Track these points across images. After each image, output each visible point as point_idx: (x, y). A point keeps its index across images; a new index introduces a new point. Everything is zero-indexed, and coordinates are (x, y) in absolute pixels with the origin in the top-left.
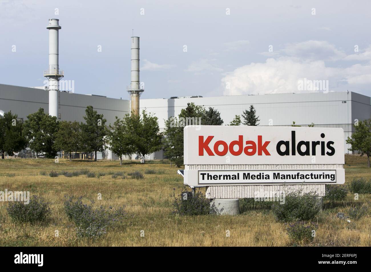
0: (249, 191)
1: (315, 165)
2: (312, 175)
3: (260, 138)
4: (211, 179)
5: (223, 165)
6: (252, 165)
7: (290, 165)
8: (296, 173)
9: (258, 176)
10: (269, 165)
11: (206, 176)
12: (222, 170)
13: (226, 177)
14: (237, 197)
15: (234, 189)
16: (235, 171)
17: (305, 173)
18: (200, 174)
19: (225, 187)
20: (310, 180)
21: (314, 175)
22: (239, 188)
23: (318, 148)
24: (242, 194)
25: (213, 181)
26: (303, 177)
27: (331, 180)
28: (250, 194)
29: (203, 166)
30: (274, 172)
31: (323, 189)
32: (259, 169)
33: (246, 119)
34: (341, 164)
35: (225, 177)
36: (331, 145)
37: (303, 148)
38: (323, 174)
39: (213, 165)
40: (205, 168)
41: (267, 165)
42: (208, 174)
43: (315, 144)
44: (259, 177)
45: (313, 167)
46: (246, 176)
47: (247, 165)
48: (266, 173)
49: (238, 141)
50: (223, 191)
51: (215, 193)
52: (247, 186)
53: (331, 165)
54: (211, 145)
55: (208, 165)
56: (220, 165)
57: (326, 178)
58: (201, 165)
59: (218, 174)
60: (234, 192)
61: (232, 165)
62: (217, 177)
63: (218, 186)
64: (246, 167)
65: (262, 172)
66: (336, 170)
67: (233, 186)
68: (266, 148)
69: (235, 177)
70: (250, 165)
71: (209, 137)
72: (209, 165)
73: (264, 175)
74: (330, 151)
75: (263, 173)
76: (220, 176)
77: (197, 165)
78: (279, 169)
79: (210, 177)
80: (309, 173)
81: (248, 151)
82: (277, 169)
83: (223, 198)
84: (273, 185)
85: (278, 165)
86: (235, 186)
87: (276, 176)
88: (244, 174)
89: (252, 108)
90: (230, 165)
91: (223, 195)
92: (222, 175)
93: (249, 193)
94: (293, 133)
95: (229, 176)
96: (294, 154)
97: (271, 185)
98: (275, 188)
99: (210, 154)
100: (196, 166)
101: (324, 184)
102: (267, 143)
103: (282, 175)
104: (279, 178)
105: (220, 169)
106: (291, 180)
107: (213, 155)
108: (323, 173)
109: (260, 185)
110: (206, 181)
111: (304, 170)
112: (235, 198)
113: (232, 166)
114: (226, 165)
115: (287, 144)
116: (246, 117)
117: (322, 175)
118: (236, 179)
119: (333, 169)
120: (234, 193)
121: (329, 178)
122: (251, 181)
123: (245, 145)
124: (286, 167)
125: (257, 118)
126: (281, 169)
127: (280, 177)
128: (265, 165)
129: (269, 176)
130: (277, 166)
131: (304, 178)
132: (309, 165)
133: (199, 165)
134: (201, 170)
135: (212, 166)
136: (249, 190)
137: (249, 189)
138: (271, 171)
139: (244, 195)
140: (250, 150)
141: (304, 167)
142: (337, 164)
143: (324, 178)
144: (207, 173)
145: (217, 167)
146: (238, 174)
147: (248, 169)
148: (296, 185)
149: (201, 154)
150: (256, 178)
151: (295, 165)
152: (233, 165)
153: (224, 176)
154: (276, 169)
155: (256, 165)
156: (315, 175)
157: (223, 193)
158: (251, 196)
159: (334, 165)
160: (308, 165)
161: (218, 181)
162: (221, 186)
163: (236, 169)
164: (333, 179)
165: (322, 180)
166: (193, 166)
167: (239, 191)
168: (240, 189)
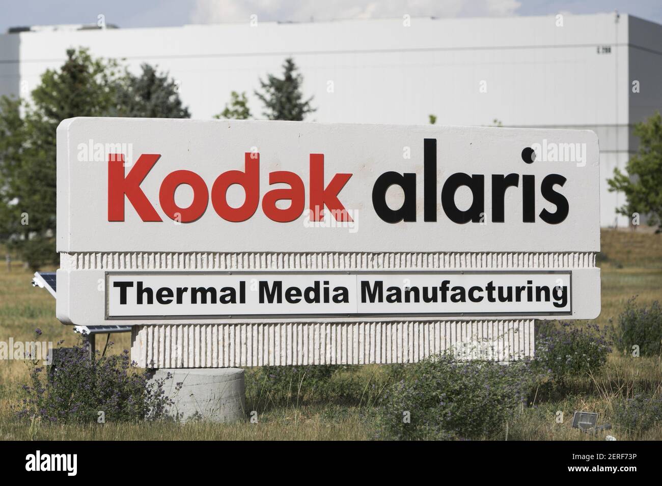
0: (277, 343)
1: (503, 253)
2: (490, 288)
3: (317, 162)
4: (150, 301)
5: (191, 254)
6: (290, 254)
7: (418, 254)
8: (436, 281)
9: (308, 290)
10: (345, 254)
11: (132, 292)
12: (187, 269)
13: (202, 294)
14: (238, 361)
15: (226, 336)
16: (232, 273)
17: (467, 283)
18: (111, 284)
19: (198, 328)
20: (485, 306)
21: (497, 289)
22: (244, 331)
23: (514, 197)
24: (255, 353)
25: (156, 308)
26: (461, 295)
27: (556, 305)
28: (283, 354)
29: (122, 256)
30: (365, 278)
31: (527, 336)
32: (314, 269)
33: (270, 104)
34: (589, 253)
35: (199, 295)
36: (556, 188)
37: (463, 198)
38: (527, 285)
39: (156, 253)
40: (131, 264)
41: (340, 254)
42: (140, 284)
43: (502, 183)
44: (314, 293)
45: (495, 263)
46: (268, 292)
47: (272, 254)
48: (335, 282)
49: (244, 172)
50: (191, 342)
51: (162, 349)
52: (270, 325)
53: (555, 253)
54: (151, 187)
55: (138, 253)
56: (180, 254)
57: (538, 299)
58: (114, 253)
59: (174, 283)
60: (226, 344)
61: (221, 254)
62: (170, 294)
63: (172, 326)
64: (269, 262)
65: (321, 279)
66: (570, 273)
67: (225, 325)
68: (338, 197)
69: (230, 296)
70: (284, 254)
71: (143, 157)
72: (144, 253)
73: (331, 287)
74: (552, 208)
75: (326, 283)
76: (180, 291)
77: (103, 254)
78: (381, 269)
79: (145, 295)
80: (482, 281)
81: (277, 207)
82: (376, 269)
83: (191, 365)
84: (360, 323)
85: (379, 254)
86: (230, 325)
87: (370, 292)
88: (263, 285)
89: (290, 66)
90: (215, 254)
91: (191, 356)
92: (186, 289)
93: (278, 348)
94: (430, 147)
95: (213, 291)
96: (430, 216)
97: (354, 323)
98: (367, 332)
99: (148, 215)
100: (99, 255)
101: (531, 320)
102: (342, 180)
103: (390, 289)
104: (381, 300)
105: (181, 269)
106: (423, 307)
107: (158, 219)
108: (530, 282)
109: (316, 323)
110: (132, 307)
111: (463, 273)
112: (232, 365)
113: (223, 257)
114: (203, 253)
115: (407, 182)
116: (268, 97)
117: (523, 288)
118: (233, 301)
119: (561, 268)
120: (226, 349)
121: (547, 299)
122: (285, 307)
123: (265, 187)
124: (403, 262)
125: (306, 103)
126: (386, 269)
127: (385, 294)
128: (334, 253)
129: (345, 292)
130: (373, 259)
131: (463, 299)
132: (482, 253)
133: (108, 253)
134: (116, 269)
135: (152, 257)
136: (277, 338)
137: (277, 335)
138: (353, 276)
139: (260, 356)
140: (284, 205)
141: (463, 263)
142: (575, 253)
143: (530, 299)
144: (135, 279)
145: (169, 262)
146: (243, 284)
147: (274, 269)
148: (436, 322)
149: (116, 214)
150: (302, 298)
151: (434, 254)
152: (226, 254)
153: (194, 291)
154: (370, 269)
155: (301, 254)
156: (501, 289)
157: (191, 348)
158: (284, 359)
159: (564, 254)
160: (477, 254)
161: (173, 308)
162: (184, 326)
163: (234, 269)
164: (560, 302)
165: (524, 305)
166: (87, 257)
167: (246, 344)
168: (249, 334)
